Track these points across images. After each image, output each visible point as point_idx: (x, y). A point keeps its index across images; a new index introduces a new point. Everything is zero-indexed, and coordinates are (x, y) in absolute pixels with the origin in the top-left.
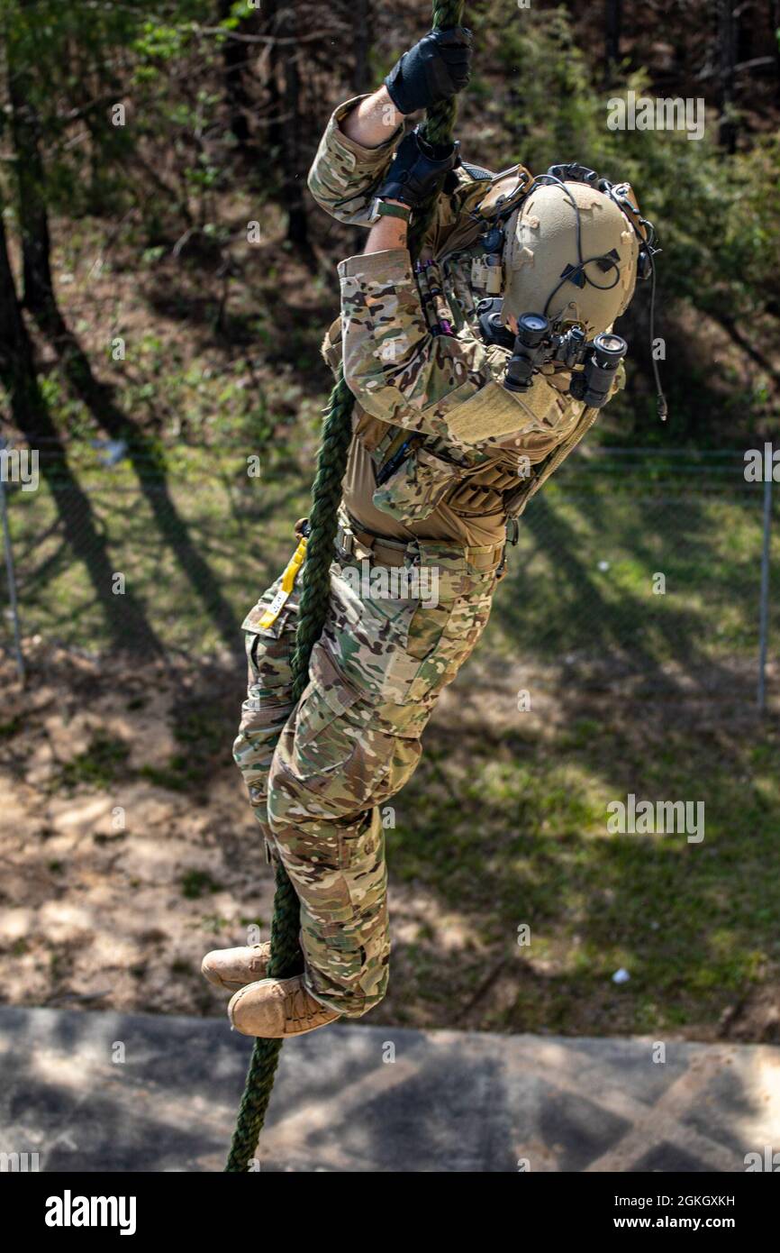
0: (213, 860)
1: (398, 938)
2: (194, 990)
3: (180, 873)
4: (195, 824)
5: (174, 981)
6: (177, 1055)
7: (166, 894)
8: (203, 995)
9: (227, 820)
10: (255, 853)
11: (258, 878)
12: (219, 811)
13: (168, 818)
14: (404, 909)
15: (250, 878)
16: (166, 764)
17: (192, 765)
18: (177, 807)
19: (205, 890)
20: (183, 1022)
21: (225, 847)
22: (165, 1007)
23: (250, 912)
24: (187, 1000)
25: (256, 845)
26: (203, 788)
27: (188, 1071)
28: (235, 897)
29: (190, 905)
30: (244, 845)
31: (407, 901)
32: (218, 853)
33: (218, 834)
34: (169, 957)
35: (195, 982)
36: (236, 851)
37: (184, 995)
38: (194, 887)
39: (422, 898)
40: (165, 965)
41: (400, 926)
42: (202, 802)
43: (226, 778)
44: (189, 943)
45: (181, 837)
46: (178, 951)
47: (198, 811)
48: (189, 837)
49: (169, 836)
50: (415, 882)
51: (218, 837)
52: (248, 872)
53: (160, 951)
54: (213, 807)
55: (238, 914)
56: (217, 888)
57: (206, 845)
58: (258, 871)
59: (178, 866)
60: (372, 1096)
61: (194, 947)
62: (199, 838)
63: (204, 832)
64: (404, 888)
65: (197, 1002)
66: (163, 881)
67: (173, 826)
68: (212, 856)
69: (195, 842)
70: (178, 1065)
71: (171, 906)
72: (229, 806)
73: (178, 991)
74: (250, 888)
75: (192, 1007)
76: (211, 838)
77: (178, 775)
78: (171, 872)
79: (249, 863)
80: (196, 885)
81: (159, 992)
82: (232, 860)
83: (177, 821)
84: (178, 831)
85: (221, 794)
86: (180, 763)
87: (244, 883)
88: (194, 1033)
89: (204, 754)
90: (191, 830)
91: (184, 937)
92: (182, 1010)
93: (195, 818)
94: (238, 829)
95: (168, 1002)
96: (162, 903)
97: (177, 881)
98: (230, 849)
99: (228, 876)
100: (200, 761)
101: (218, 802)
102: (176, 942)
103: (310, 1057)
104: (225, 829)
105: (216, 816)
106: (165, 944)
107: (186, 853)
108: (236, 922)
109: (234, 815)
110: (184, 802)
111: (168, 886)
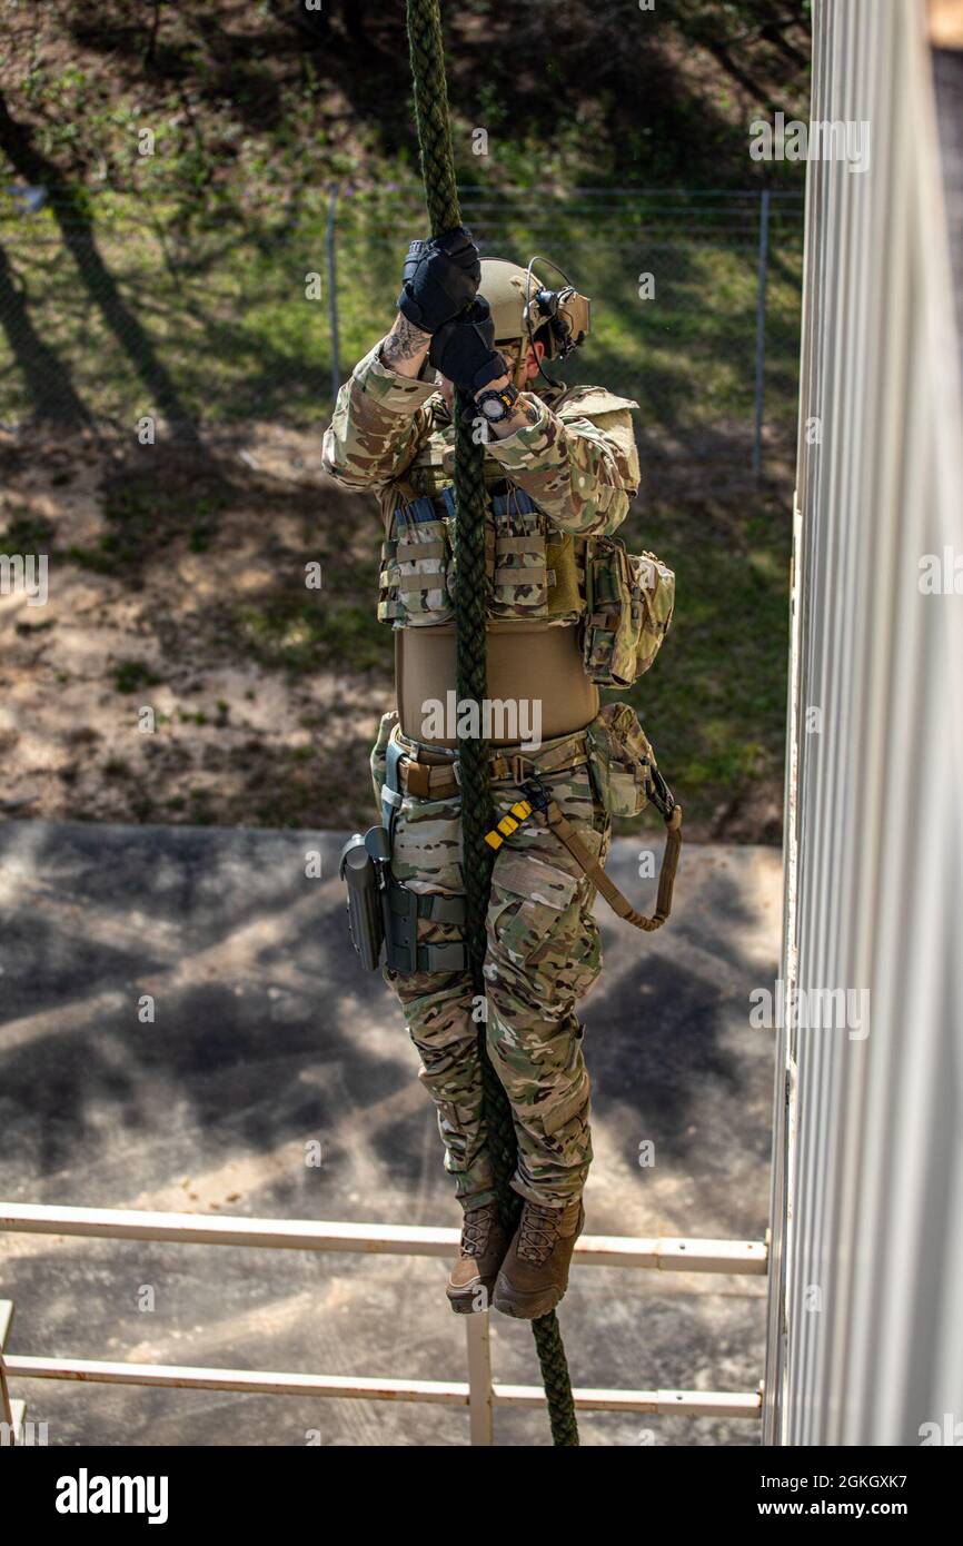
0: (149, 651)
1: (355, 733)
2: (131, 795)
3: (113, 665)
4: (127, 612)
5: (108, 785)
6: (112, 867)
7: (97, 689)
8: (142, 799)
9: (164, 605)
10: (195, 641)
11: (199, 670)
12: (156, 596)
13: (98, 605)
14: (362, 701)
15: (190, 669)
16: (95, 544)
17: (125, 546)
18: (108, 592)
19: (140, 684)
20: (118, 830)
21: (162, 635)
22: (99, 814)
23: (192, 707)
24: (123, 805)
25: (196, 633)
26: (137, 571)
27: (125, 885)
28: (175, 692)
29: (123, 700)
30: (183, 633)
31: (365, 692)
32: (155, 641)
33: (155, 622)
34: (102, 758)
35: (131, 786)
36: (175, 641)
37: (119, 800)
38: (129, 680)
39: (383, 689)
40: (98, 767)
41: (358, 720)
42: (137, 586)
43: (162, 560)
44: (124, 743)
45: (114, 626)
46: (111, 751)
47: (133, 597)
48: (123, 625)
49: (100, 625)
50: (374, 671)
51: (155, 624)
52: (189, 663)
53: (92, 752)
54: (149, 591)
55: (178, 709)
56: (155, 682)
57: (141, 634)
58: (198, 661)
59: (110, 657)
60: (329, 908)
61: (129, 747)
62: (133, 626)
63: (140, 620)
64: (363, 677)
65: (134, 807)
66: (93, 674)
67: (104, 614)
68: (148, 647)
69: (128, 631)
70: (113, 879)
71: (104, 702)
72: (166, 590)
73: (113, 796)
74: (190, 680)
75: (129, 813)
76: (147, 626)
77: (109, 557)
78: (103, 666)
79: (189, 654)
80: (131, 679)
81: (92, 798)
82: (171, 650)
83: (109, 608)
84: (109, 619)
85: (157, 577)
86: (111, 544)
87: (185, 675)
88: (130, 843)
89: (138, 533)
90: (124, 618)
91: (119, 736)
92: (117, 816)
93: (129, 604)
94: (177, 615)
95: (102, 808)
96: (93, 700)
97: (110, 674)
98: (168, 638)
99: (166, 668)
100: (134, 540)
101: (154, 586)
102: (110, 742)
103: (259, 866)
104: (162, 616)
105: (153, 602)
106: (98, 745)
107: (119, 642)
108: (176, 718)
109: (172, 601)
110: (116, 587)
111: (100, 679)
